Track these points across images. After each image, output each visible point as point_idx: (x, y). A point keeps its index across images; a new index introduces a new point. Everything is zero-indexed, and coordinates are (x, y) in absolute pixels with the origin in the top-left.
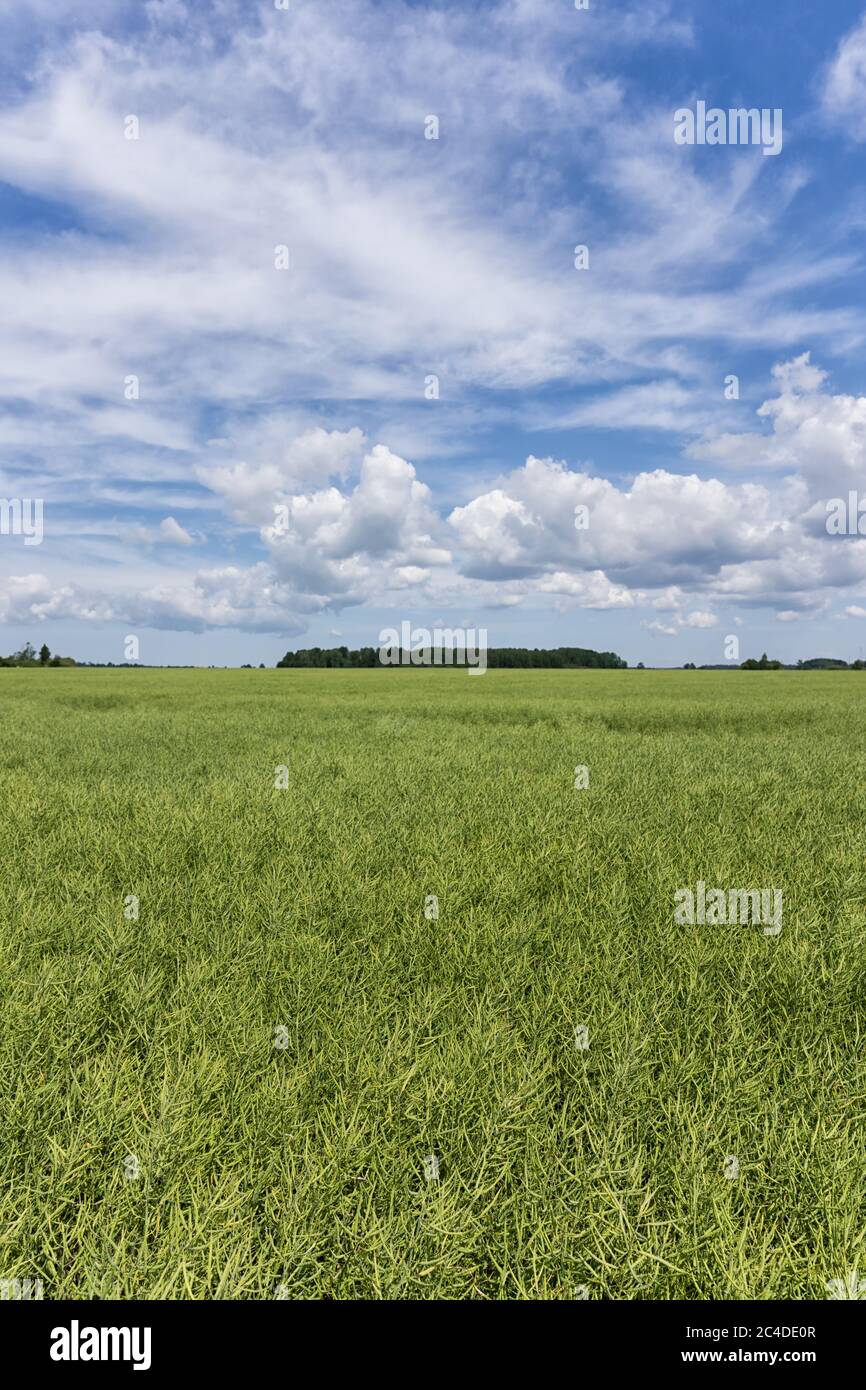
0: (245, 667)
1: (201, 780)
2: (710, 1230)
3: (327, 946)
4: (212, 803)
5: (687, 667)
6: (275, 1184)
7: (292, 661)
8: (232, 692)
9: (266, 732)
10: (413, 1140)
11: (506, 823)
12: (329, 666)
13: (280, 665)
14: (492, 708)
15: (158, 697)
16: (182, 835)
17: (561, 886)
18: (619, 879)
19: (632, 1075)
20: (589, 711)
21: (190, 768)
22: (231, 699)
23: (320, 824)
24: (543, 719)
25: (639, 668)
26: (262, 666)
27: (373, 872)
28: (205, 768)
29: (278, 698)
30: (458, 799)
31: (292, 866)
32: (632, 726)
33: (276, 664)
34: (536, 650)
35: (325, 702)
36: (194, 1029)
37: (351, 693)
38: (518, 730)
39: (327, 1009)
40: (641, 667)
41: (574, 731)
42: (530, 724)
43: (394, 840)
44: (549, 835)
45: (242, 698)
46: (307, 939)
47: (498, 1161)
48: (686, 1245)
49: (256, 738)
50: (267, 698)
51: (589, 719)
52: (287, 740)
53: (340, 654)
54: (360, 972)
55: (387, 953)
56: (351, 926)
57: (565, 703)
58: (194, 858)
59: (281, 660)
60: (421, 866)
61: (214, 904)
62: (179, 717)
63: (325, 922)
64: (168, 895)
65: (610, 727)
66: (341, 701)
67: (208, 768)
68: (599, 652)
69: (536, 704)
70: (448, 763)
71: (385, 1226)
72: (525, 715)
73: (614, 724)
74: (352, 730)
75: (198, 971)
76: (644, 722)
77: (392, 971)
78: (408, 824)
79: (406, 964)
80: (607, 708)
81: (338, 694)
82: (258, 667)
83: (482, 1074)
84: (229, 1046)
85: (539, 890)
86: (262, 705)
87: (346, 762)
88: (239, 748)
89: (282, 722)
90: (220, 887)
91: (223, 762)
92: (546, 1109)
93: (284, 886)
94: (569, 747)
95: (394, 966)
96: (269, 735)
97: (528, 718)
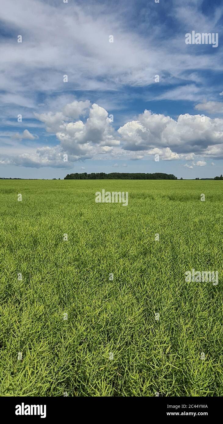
0: (54, 179)
1: (39, 217)
2: (188, 356)
3: (76, 270)
4: (42, 225)
5: (196, 179)
6: (59, 342)
7: (69, 177)
8: (49, 188)
9: (60, 201)
10: (100, 330)
11: (135, 231)
12: (81, 179)
13: (65, 179)
14: (133, 193)
15: (26, 189)
16: (32, 235)
17: (151, 251)
18: (169, 249)
19: (168, 310)
20: (164, 194)
21: (35, 213)
22: (49, 190)
23: (76, 232)
24: (149, 196)
25: (181, 179)
26: (59, 179)
27: (92, 247)
28: (40, 213)
29: (64, 190)
30: (120, 223)
31: (67, 245)
32: (177, 199)
33: (64, 178)
34: (148, 173)
35: (79, 191)
36: (35, 296)
37: (87, 188)
38: (141, 201)
39: (76, 290)
40: (182, 179)
41: (158, 201)
42: (145, 198)
43: (99, 237)
44: (147, 235)
45: (52, 190)
46: (70, 268)
47: (126, 336)
48: (181, 361)
49: (57, 203)
50: (60, 190)
51: (164, 197)
52: (66, 204)
53: (85, 175)
54: (87, 278)
55: (95, 272)
56: (84, 264)
57: (156, 191)
58: (35, 242)
59: (65, 177)
60: (107, 245)
61: (42, 257)
62: (32, 196)
63: (76, 263)
64: (28, 254)
65: (170, 199)
66: (84, 191)
67: (41, 213)
68: (168, 174)
69: (147, 192)
70: (117, 212)
71: (91, 355)
72: (143, 195)
73: (171, 198)
74: (88, 200)
75: (36, 278)
76: (181, 197)
77: (97, 278)
78: (104, 231)
79: (101, 276)
80: (170, 193)
81: (83, 188)
82: (58, 179)
83: (122, 310)
84: (45, 301)
85: (144, 252)
86: (59, 192)
87: (84, 211)
88: (51, 207)
89: (65, 198)
90: (44, 251)
91: (46, 211)
92: (142, 320)
93: (64, 251)
94: (156, 206)
95: (97, 276)
96: (61, 202)
97: (144, 196)
